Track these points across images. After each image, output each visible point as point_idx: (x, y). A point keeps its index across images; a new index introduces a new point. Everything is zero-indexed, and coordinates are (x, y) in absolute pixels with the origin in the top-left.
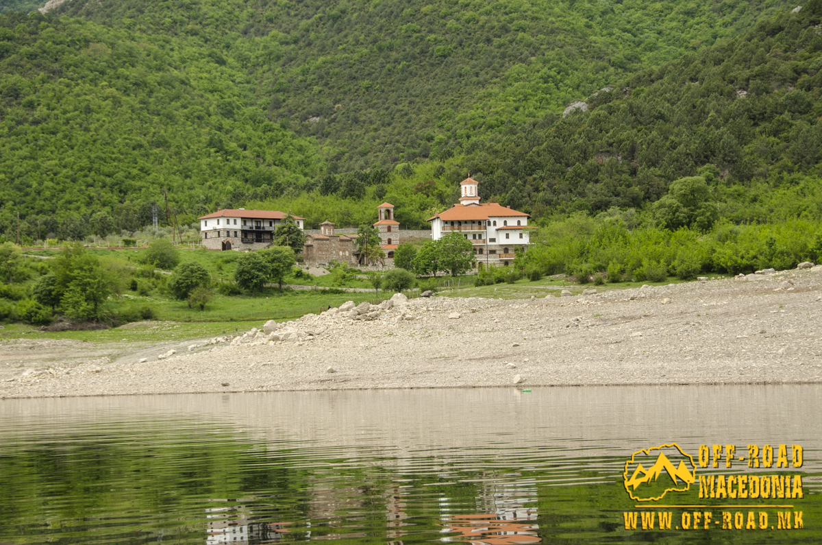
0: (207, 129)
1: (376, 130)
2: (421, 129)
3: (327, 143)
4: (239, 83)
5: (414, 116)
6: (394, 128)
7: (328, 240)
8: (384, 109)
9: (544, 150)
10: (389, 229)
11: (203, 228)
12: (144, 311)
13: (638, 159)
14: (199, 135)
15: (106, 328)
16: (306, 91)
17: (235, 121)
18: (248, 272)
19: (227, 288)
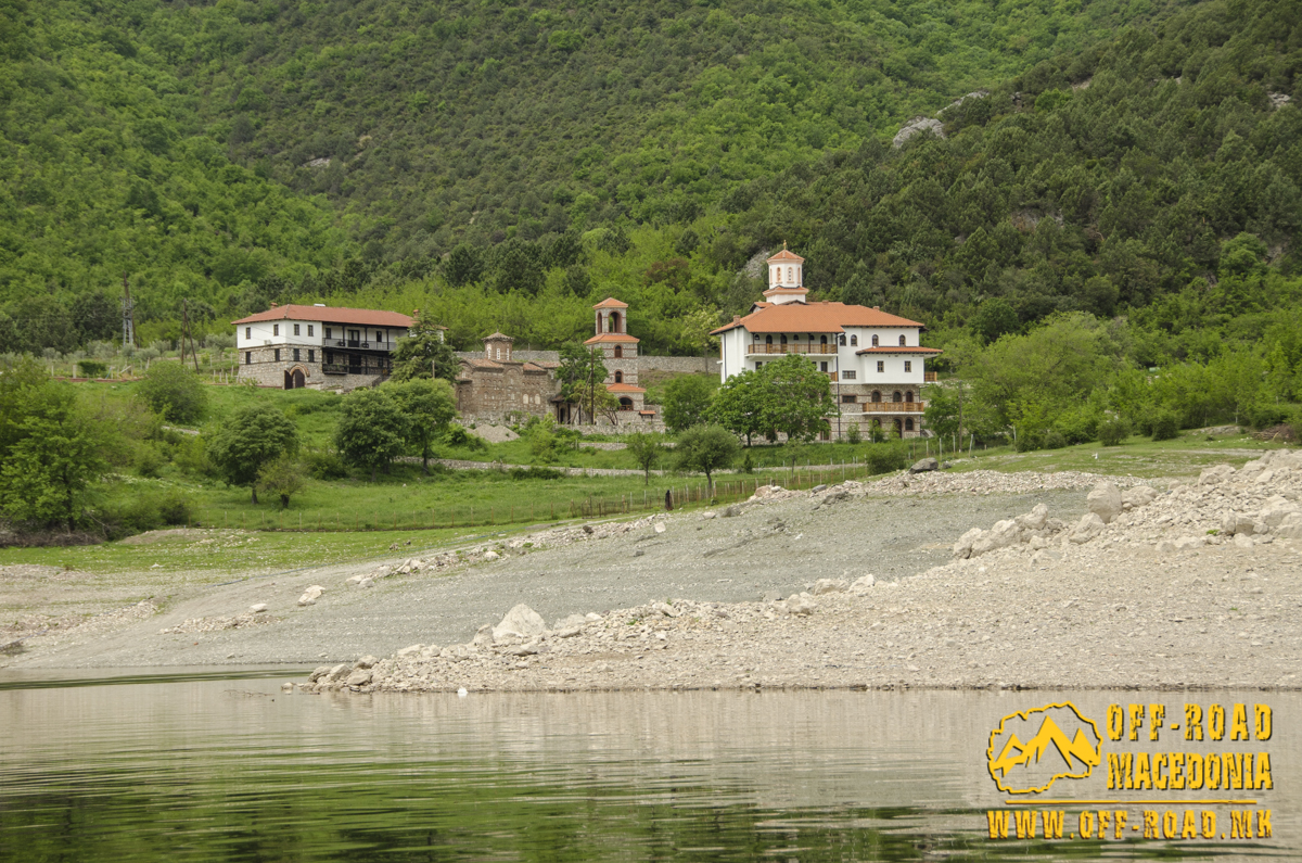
0: (123, 173)
1: (447, 184)
2: (542, 182)
3: (349, 208)
4: (165, 91)
5: (522, 158)
6: (485, 181)
7: (501, 370)
8: (458, 145)
9: (907, 203)
10: (618, 351)
11: (242, 341)
12: (171, 507)
13: (1099, 222)
14: (109, 184)
15: (94, 543)
16: (300, 110)
17: (171, 159)
18: (366, 431)
19: (319, 462)
